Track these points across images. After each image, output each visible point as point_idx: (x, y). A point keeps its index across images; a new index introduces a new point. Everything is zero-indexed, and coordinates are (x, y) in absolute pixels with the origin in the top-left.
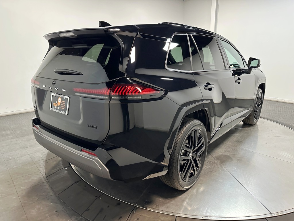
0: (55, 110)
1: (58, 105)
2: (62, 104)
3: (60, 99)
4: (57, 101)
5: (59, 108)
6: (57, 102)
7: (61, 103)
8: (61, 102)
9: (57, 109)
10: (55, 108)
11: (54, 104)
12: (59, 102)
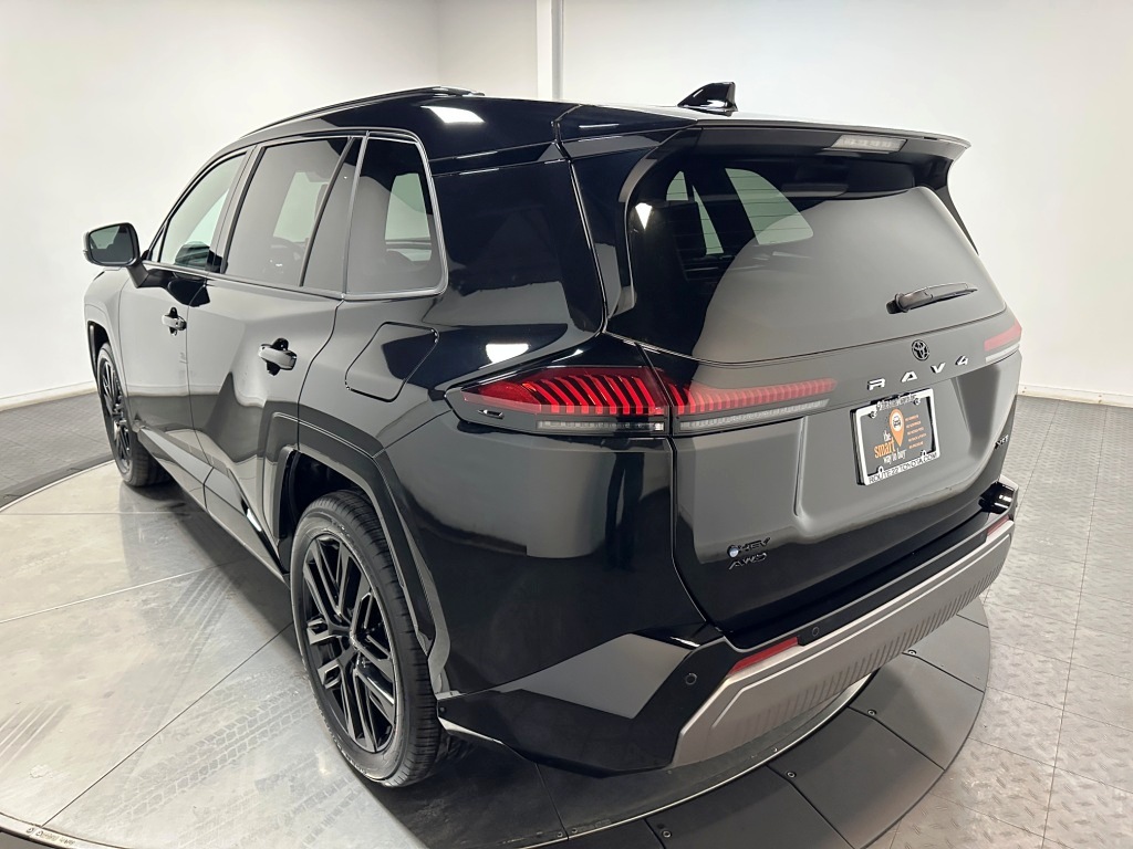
0: (891, 472)
1: (896, 442)
2: (911, 429)
3: (896, 416)
4: (890, 432)
5: (901, 454)
6: (887, 437)
7: (906, 430)
8: (906, 424)
9: (899, 462)
10: (887, 467)
11: (879, 451)
12: (898, 428)
